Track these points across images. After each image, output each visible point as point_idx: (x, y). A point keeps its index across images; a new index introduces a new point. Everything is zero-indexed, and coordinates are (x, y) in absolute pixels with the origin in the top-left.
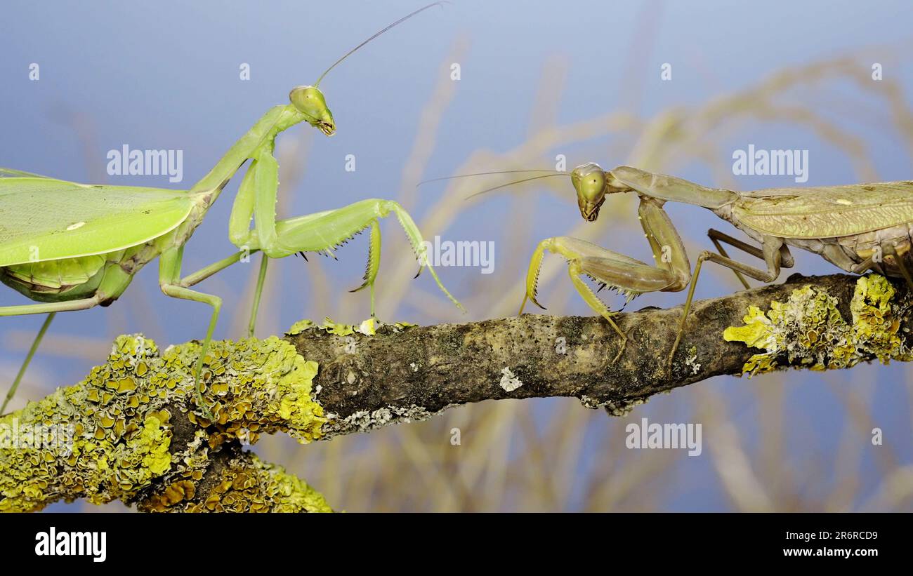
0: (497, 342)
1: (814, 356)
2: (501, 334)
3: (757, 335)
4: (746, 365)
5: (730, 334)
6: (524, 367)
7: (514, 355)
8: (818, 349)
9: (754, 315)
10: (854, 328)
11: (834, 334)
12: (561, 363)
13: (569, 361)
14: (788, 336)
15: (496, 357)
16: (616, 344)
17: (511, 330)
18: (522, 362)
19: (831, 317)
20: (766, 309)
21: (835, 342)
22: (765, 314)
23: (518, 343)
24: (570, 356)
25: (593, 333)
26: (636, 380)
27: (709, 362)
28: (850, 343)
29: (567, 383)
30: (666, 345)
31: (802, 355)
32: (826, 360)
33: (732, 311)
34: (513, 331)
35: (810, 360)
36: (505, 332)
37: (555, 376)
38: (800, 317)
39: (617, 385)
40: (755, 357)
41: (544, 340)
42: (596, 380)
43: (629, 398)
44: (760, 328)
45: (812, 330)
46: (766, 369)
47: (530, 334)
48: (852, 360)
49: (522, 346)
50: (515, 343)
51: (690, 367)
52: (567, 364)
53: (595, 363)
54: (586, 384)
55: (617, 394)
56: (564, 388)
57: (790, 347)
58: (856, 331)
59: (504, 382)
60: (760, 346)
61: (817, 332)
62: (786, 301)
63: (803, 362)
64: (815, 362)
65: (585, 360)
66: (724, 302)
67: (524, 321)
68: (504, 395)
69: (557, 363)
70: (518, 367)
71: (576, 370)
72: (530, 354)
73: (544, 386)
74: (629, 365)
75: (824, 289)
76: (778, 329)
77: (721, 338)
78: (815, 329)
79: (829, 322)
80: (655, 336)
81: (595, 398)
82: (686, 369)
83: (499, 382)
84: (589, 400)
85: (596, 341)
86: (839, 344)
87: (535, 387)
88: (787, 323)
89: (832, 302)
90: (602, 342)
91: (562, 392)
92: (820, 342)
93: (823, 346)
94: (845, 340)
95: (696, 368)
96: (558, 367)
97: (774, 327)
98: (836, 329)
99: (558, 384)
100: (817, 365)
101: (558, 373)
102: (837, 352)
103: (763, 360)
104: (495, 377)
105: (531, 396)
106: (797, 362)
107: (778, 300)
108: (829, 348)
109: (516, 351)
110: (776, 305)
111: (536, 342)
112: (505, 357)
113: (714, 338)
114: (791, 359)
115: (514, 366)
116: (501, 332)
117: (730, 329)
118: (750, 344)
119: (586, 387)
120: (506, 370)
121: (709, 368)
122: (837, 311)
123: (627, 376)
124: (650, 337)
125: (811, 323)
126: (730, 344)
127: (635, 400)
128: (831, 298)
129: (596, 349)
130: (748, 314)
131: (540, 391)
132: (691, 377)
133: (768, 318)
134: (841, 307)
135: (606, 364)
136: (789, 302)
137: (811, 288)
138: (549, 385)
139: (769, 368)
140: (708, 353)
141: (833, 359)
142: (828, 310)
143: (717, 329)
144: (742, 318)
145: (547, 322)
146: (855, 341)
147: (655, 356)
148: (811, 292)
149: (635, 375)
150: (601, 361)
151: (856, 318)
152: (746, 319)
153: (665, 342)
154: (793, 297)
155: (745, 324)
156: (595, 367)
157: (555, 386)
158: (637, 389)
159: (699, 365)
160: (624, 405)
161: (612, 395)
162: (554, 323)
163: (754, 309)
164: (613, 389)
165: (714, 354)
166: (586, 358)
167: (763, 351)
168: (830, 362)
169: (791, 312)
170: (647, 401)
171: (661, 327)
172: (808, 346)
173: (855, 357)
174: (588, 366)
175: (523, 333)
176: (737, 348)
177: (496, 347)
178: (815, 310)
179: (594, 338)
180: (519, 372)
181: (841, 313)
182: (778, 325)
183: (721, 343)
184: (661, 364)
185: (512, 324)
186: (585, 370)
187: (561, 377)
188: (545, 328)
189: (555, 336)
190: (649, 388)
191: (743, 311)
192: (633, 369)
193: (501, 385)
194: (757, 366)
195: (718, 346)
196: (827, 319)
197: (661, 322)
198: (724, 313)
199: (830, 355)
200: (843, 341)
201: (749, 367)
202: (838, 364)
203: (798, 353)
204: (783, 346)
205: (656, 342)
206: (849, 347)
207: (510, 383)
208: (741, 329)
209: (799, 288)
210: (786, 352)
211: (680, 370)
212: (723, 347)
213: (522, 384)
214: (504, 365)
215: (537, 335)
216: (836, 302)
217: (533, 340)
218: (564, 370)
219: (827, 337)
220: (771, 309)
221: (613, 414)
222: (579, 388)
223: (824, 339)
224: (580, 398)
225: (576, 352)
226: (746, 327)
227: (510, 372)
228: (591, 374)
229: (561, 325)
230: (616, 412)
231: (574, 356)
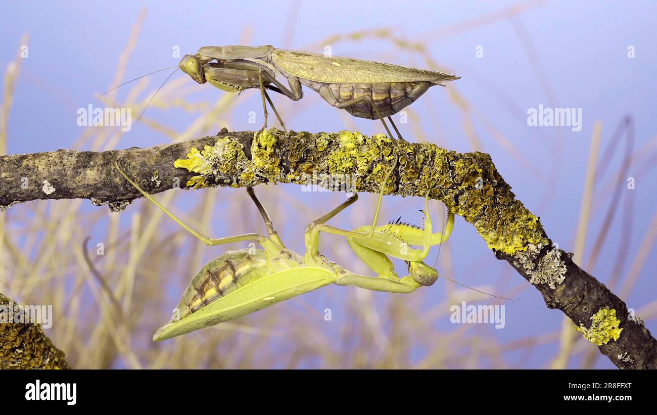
0: (41, 166)
1: (230, 178)
2: (43, 161)
3: (195, 165)
4: (189, 182)
5: (178, 164)
6: (56, 180)
7: (51, 172)
8: (232, 174)
9: (194, 153)
10: (252, 162)
11: (241, 165)
12: (77, 178)
13: (82, 177)
14: (213, 166)
15: (40, 173)
16: (110, 168)
17: (50, 158)
18: (55, 177)
19: (238, 155)
20: (201, 149)
21: (242, 170)
22: (200, 153)
23: (53, 166)
24: (82, 174)
25: (97, 161)
26: (122, 189)
27: (166, 180)
28: (250, 171)
29: (81, 190)
30: (140, 169)
31: (223, 177)
32: (238, 181)
33: (181, 150)
34: (51, 159)
35: (229, 181)
36: (46, 159)
37: (74, 185)
38: (220, 155)
39: (111, 192)
40: (194, 178)
41: (68, 164)
42: (99, 189)
43: (120, 200)
44: (197, 160)
45: (227, 162)
46: (202, 185)
47: (60, 161)
48: (253, 182)
49: (55, 168)
50: (52, 166)
51: (155, 183)
52: (81, 179)
53: (97, 179)
54: (92, 191)
55: (112, 197)
56: (80, 193)
57: (215, 173)
58: (254, 164)
59: (45, 188)
60: (196, 171)
61: (230, 164)
62: (214, 145)
63: (225, 182)
64: (232, 182)
65: (91, 176)
66: (177, 145)
67: (58, 153)
68: (46, 197)
69: (75, 178)
70: (52, 180)
71: (86, 182)
72: (59, 173)
73: (68, 192)
74: (117, 180)
75: (237, 139)
76: (208, 162)
77: (173, 166)
78: (229, 162)
79: (238, 158)
80: (133, 164)
81: (98, 199)
82: (152, 184)
83: (42, 189)
84: (95, 200)
85: (98, 166)
86: (244, 171)
87: (63, 192)
88: (213, 158)
89: (240, 146)
90: (102, 166)
91: (79, 195)
92: (233, 170)
93: (235, 172)
94: (248, 169)
95: (158, 183)
96: (76, 180)
97: (205, 160)
98: (242, 162)
99: (76, 190)
100: (233, 184)
101: (76, 184)
102: (243, 176)
103: (200, 180)
104: (40, 185)
105: (63, 198)
106: (221, 182)
107: (209, 145)
108: (239, 174)
109: (52, 170)
110: (207, 148)
111: (64, 165)
112: (45, 174)
113: (169, 166)
114: (217, 179)
115: (50, 179)
116: (44, 159)
117: (179, 161)
118: (190, 170)
119: (93, 193)
120: (46, 182)
121: (166, 183)
122: (242, 152)
123: (116, 187)
124: (130, 164)
125: (227, 158)
126: (179, 169)
127: (124, 202)
128: (240, 144)
129: (98, 170)
130: (190, 152)
131: (66, 195)
132: (156, 188)
133: (202, 155)
134: (246, 149)
135: (104, 179)
136: (215, 146)
137: (229, 138)
138: (71, 191)
139: (204, 185)
140: (165, 175)
141: (242, 180)
142: (237, 151)
143: (171, 161)
144: (186, 155)
145: (72, 154)
146: (254, 170)
147: (133, 175)
148: (228, 141)
149: (121, 186)
150: (101, 177)
151: (253, 156)
152: (189, 155)
153: (139, 167)
154: (218, 143)
155: (188, 158)
156: (97, 180)
157: (75, 192)
158: (123, 195)
159: (160, 182)
160: (119, 204)
161: (108, 199)
162: (76, 155)
163: (194, 150)
164: (108, 194)
165: (169, 175)
166: (92, 175)
167: (199, 174)
168: (240, 182)
169: (216, 152)
170: (132, 202)
171: (137, 159)
172: (225, 172)
173: (255, 179)
174: (93, 180)
175: (57, 160)
176: (183, 172)
177: (40, 168)
178: (229, 152)
179: (98, 164)
180: (53, 183)
181: (245, 153)
182: (208, 159)
183: (173, 169)
184: (137, 180)
185: (51, 155)
186: (92, 182)
187: (78, 186)
188: (70, 157)
189: (75, 162)
190: (130, 195)
191: (187, 151)
192: (120, 182)
193: (43, 190)
194: (196, 183)
195: (171, 170)
196: (236, 156)
197: (138, 156)
198: (177, 151)
199: (239, 178)
200: (246, 170)
201: (191, 183)
202: (244, 183)
203: (221, 176)
204: (210, 171)
205: (134, 167)
206: (251, 173)
207: (48, 189)
208: (185, 161)
209: (222, 138)
210: (213, 175)
211: (148, 184)
212: (174, 171)
213: (55, 190)
214: (45, 178)
215: (65, 161)
216: (243, 147)
217: (62, 165)
218: (79, 182)
219: (237, 167)
220: (204, 150)
221: (113, 210)
222: (89, 193)
223: (235, 168)
224: (90, 199)
225: (86, 172)
226: (188, 160)
227: (48, 182)
228: (95, 185)
229: (79, 156)
230: (114, 209)
231: (85, 174)
